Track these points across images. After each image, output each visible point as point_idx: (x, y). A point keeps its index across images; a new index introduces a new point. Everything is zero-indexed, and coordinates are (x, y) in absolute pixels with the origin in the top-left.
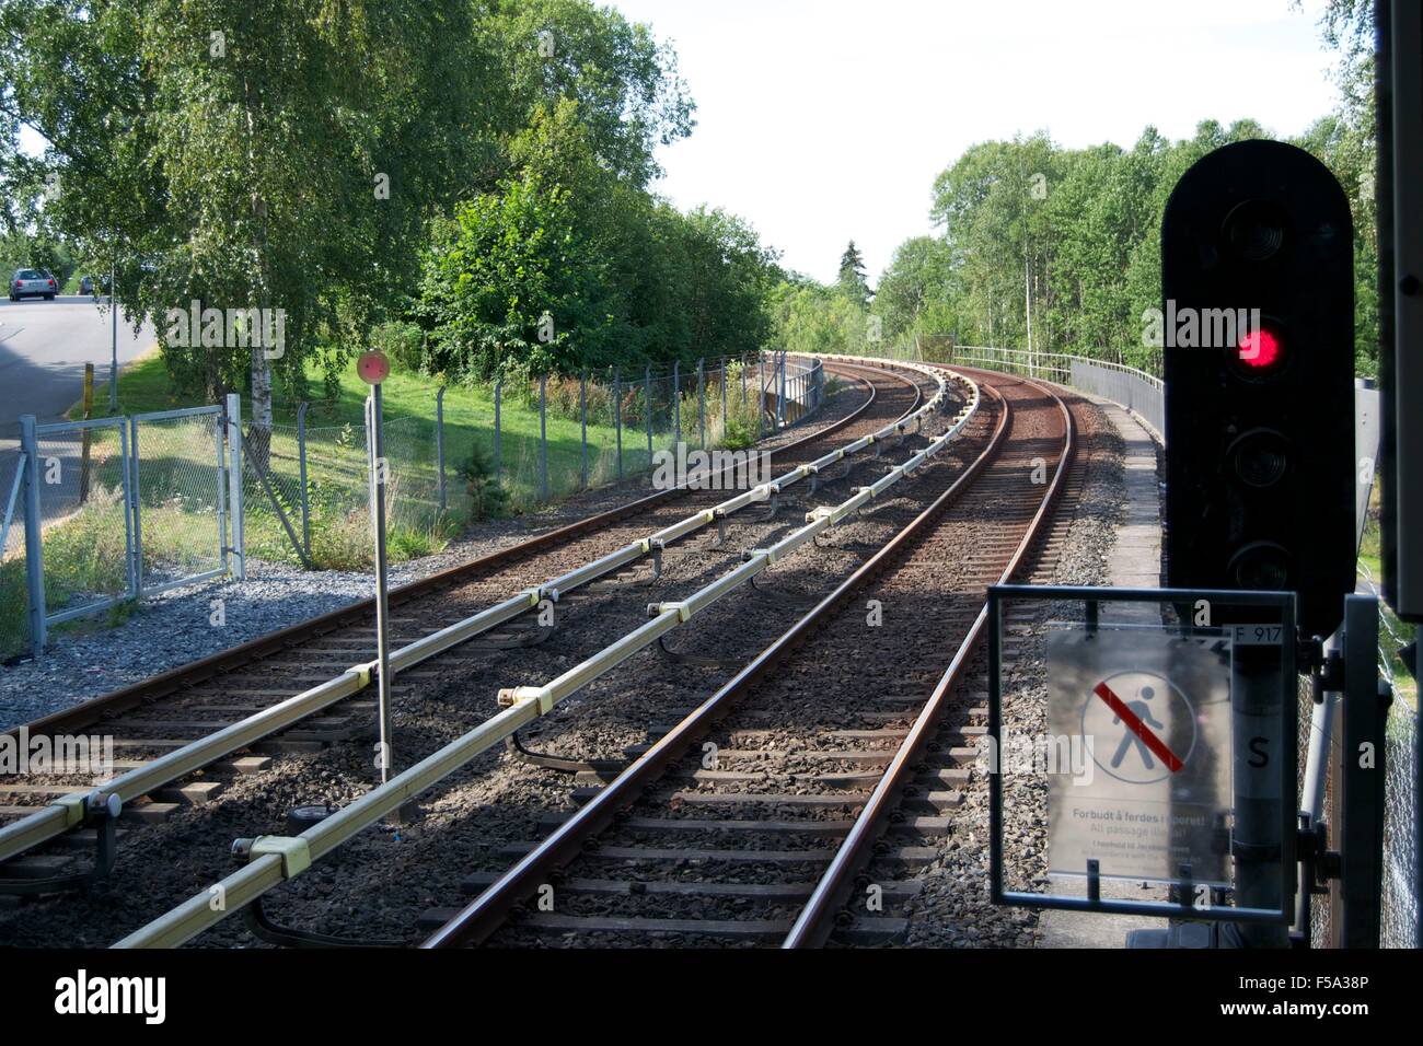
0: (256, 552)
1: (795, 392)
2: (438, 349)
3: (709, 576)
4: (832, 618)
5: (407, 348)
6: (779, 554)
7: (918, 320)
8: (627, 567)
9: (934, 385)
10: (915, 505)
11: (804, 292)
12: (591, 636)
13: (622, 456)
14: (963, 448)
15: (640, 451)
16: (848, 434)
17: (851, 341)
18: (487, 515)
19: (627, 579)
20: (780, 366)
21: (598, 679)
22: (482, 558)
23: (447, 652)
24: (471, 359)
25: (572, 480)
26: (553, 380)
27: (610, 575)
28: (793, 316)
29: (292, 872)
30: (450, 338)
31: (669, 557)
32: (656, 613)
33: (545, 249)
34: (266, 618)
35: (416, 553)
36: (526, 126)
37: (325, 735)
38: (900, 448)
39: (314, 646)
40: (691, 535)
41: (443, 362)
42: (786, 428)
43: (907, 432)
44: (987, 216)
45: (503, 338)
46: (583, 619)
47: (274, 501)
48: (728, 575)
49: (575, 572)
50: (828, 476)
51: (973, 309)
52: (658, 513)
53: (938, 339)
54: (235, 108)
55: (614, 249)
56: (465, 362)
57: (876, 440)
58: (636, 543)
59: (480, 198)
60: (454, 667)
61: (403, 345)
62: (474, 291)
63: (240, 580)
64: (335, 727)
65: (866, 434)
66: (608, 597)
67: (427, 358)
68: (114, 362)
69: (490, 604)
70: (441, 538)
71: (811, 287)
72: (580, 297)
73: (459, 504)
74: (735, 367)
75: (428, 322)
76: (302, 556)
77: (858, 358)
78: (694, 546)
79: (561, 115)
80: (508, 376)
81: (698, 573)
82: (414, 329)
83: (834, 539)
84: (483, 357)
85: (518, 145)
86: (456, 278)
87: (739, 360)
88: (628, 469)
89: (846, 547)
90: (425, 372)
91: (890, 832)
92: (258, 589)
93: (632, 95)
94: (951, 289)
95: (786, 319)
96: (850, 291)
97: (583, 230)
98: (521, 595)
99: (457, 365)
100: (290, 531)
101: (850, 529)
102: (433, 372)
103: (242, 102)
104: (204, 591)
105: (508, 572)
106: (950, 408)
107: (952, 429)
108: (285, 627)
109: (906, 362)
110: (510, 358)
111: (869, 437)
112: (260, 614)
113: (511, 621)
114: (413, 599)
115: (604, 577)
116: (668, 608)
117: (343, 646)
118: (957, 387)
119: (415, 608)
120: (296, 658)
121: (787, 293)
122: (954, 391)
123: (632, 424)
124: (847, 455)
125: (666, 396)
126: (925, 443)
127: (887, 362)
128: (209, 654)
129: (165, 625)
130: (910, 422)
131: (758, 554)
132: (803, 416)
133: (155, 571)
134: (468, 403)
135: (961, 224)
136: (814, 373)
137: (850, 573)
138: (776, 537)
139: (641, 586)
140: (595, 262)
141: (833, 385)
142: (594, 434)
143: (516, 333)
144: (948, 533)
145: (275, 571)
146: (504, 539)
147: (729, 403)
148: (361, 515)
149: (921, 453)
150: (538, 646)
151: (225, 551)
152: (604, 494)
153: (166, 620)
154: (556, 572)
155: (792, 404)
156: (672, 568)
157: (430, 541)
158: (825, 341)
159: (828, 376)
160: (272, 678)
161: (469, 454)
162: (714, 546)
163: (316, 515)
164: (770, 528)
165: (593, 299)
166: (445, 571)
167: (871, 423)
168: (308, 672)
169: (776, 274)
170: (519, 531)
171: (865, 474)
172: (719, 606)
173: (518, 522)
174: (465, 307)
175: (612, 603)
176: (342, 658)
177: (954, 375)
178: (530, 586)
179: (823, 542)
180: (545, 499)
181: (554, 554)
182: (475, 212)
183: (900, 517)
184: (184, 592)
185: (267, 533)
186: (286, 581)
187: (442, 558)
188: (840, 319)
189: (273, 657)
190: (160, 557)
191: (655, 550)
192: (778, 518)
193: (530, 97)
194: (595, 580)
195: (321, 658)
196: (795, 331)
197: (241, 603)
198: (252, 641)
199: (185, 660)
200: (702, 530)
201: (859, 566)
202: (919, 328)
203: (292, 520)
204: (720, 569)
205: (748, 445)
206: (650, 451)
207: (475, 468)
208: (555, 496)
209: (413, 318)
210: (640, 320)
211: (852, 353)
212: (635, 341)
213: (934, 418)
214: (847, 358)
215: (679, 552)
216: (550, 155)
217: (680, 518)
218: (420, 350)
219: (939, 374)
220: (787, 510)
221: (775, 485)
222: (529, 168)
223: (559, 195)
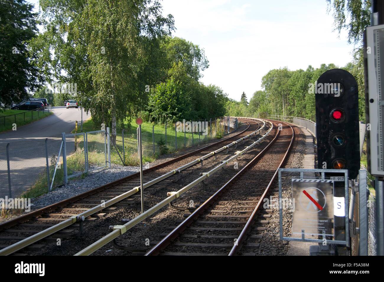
0: (113, 162)
1: (232, 125)
2: (152, 117)
3: (213, 167)
4: (241, 176)
5: (146, 117)
6: (229, 161)
7: (259, 109)
8: (195, 165)
9: (263, 123)
10: (259, 150)
11: (233, 103)
12: (187, 180)
13: (193, 140)
14: (269, 137)
15: (198, 139)
16: (244, 135)
17: (244, 114)
18: (164, 153)
19: (195, 167)
20: (228, 120)
21: (189, 190)
22: (163, 163)
23: (155, 184)
24: (160, 119)
25: (182, 145)
27: (191, 166)
28: (231, 108)
29: (122, 233)
30: (154, 114)
31: (204, 162)
32: (202, 175)
33: (177, 94)
34: (116, 177)
35: (148, 162)
36: (171, 67)
37: (129, 203)
38: (255, 138)
39: (126, 183)
40: (209, 158)
41: (154, 120)
42: (230, 133)
43: (257, 134)
44: (274, 85)
45: (167, 114)
46: (185, 176)
47: (117, 151)
48: (218, 166)
49: (184, 166)
50: (239, 144)
51: (271, 106)
52: (202, 153)
53: (263, 113)
54: (108, 65)
55: (192, 94)
56: (159, 120)
57: (250, 136)
58: (197, 159)
59: (161, 84)
60: (157, 187)
61: (145, 116)
62: (160, 104)
63: (110, 168)
64: (131, 201)
65: (248, 135)
66: (191, 171)
67: (151, 119)
68: (82, 120)
69: (165, 173)
70: (154, 159)
71: (235, 102)
72: (184, 105)
73: (158, 151)
74: (219, 120)
75: (150, 111)
76: (123, 163)
77: (246, 118)
78: (210, 160)
79: (179, 65)
80: (168, 123)
81: (211, 166)
82: (147, 112)
83: (241, 158)
84: (163, 118)
85: (170, 72)
86: (156, 101)
87: (219, 118)
88: (195, 143)
89: (244, 160)
90: (150, 122)
91: (255, 224)
92: (114, 170)
93: (195, 60)
94: (266, 102)
95: (229, 109)
96: (243, 103)
97: (185, 90)
98: (172, 171)
99: (157, 120)
100: (121, 157)
101: (245, 156)
102: (151, 122)
103: (109, 63)
104: (102, 171)
105: (169, 166)
106: (266, 129)
107: (267, 133)
108: (120, 179)
109: (256, 118)
110: (168, 119)
111: (249, 135)
112: (114, 176)
113: (170, 177)
114: (148, 172)
115: (190, 167)
116: (204, 174)
117: (132, 183)
118: (268, 124)
119: (148, 174)
120: (122, 185)
121: (229, 103)
122: (267, 125)
123: (196, 133)
124: (243, 139)
126: (261, 137)
127: (252, 118)
128: (103, 185)
129: (93, 178)
130: (257, 132)
131: (224, 162)
132: (233, 131)
133: (91, 166)
134: (159, 129)
135: (268, 88)
136: (236, 121)
137: (245, 166)
138: (228, 158)
139: (198, 169)
140: (187, 98)
141: (240, 124)
142: (187, 135)
143: (170, 113)
144: (267, 157)
145: (117, 166)
146: (167, 159)
147: (217, 128)
148: (136, 154)
149: (260, 139)
150: (176, 182)
151: (106, 162)
152: (190, 148)
153: (94, 177)
154: (179, 166)
155: (231, 128)
156: (205, 165)
157: (151, 159)
158: (238, 114)
159: (239, 122)
160: (117, 190)
161: (160, 140)
162: (214, 160)
163: (126, 154)
164: (227, 156)
165: (187, 106)
166: (155, 166)
167: (249, 132)
168: (125, 189)
169: (227, 99)
170: (171, 157)
171: (248, 143)
172: (216, 173)
173: (171, 155)
174: (158, 108)
175: (192, 173)
176: (132, 185)
177: (267, 121)
178: (174, 169)
179: (239, 159)
180: (177, 150)
181: (179, 162)
182: (160, 86)
183: (256, 153)
184: (97, 171)
185: (115, 158)
186: (120, 169)
187: (155, 163)
188: (241, 109)
189: (117, 185)
190: (92, 163)
191: (201, 161)
192: (229, 153)
193: (172, 61)
194: (188, 168)
195: (128, 185)
196: (231, 112)
197: (110, 173)
198: (112, 182)
199: (97, 186)
200: (211, 156)
201: (247, 164)
202: (259, 111)
203: (121, 155)
204: (216, 165)
205: (221, 137)
206: (200, 139)
207: (161, 143)
208: (179, 149)
209: (147, 110)
210: (197, 110)
211: (244, 116)
212: (196, 115)
213: (263, 131)
214: (243, 118)
215: (206, 161)
216: (177, 74)
217: (206, 154)
218: (149, 117)
219: (264, 121)
220: (231, 152)
221: (228, 146)
222: (172, 77)
223: (179, 83)
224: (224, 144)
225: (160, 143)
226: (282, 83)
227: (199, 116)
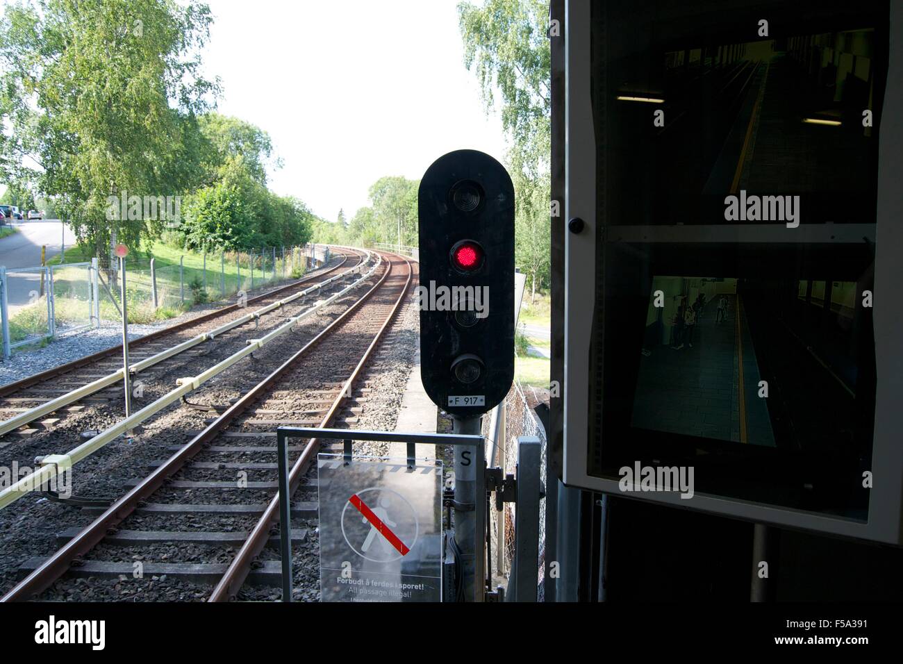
0: (104, 317)
1: (320, 257)
2: (191, 242)
3: (277, 326)
4: (319, 343)
5: (180, 241)
6: (301, 319)
7: (363, 235)
8: (247, 323)
9: (366, 256)
10: (355, 299)
11: (325, 224)
12: (227, 351)
13: (253, 280)
14: (374, 278)
15: (261, 278)
16: (335, 273)
17: (340, 240)
18: (200, 302)
19: (246, 327)
20: (313, 248)
21: (228, 368)
22: (195, 319)
23: (170, 358)
24: (204, 245)
25: (235, 289)
26: (232, 252)
27: (240, 326)
28: (321, 232)
30: (194, 238)
31: (264, 319)
32: (249, 344)
33: (230, 208)
34: (104, 344)
35: (170, 317)
36: (224, 163)
37: (109, 396)
38: (351, 279)
40: (273, 310)
41: (193, 246)
42: (318, 269)
43: (354, 273)
44: (386, 200)
45: (215, 238)
46: (226, 344)
47: (113, 298)
48: (283, 326)
49: (227, 325)
50: (326, 289)
51: (381, 231)
52: (263, 301)
53: (369, 241)
55: (256, 208)
56: (201, 246)
57: (344, 276)
58: (248, 315)
59: (207, 188)
60: (171, 364)
61: (178, 240)
62: (204, 221)
63: (97, 328)
64: (116, 392)
65: (341, 273)
66: (236, 335)
67: (187, 245)
68: (63, 245)
69: (191, 338)
70: (181, 311)
71: (328, 222)
72: (243, 224)
73: (189, 298)
74: (297, 249)
75: (188, 232)
77: (342, 246)
78: (273, 314)
79: (237, 161)
80: (216, 251)
81: (273, 325)
82: (182, 234)
83: (324, 312)
84: (208, 245)
85: (221, 171)
86: (198, 216)
87: (298, 246)
88: (256, 285)
89: (329, 315)
90: (186, 249)
92: (104, 332)
93: (262, 154)
94: (374, 224)
95: (319, 233)
96: (341, 224)
97: (244, 200)
98: (199, 336)
99: (197, 247)
100: (119, 309)
101: (331, 308)
102: (189, 249)
104: (82, 333)
105: (202, 325)
106: (371, 264)
107: (370, 271)
108: (110, 347)
109: (358, 248)
110: (217, 245)
111: (341, 275)
112: (102, 341)
113: (198, 345)
114: (163, 336)
115: (238, 327)
116: (254, 342)
118: (375, 257)
119: (163, 340)
120: (110, 361)
121: (319, 225)
122: (373, 258)
123: (260, 268)
124: (332, 281)
125: (272, 259)
126: (360, 277)
127: (352, 248)
128: (77, 359)
129: (62, 347)
130: (355, 269)
131: (293, 319)
132: (322, 266)
133: (64, 325)
134: (194, 260)
135: (377, 203)
136: (326, 251)
137: (328, 325)
138: (304, 311)
139: (250, 331)
140: (248, 213)
141: (332, 256)
142: (244, 272)
143: (219, 236)
144: (367, 309)
145: (113, 324)
146: (204, 311)
147: (294, 262)
148: (150, 302)
149: (358, 280)
150: (206, 356)
151: (92, 317)
153: (63, 345)
154: (220, 325)
155: (318, 261)
156: (261, 325)
157: (177, 312)
158: (331, 240)
159: (330, 252)
160: (97, 370)
161: (194, 280)
162: (280, 315)
163: (130, 303)
164: (302, 308)
165: (247, 225)
166: (179, 324)
167: (344, 269)
168: (111, 367)
169: (313, 217)
170: (212, 308)
171: (337, 287)
172: (278, 339)
173: (212, 304)
174: (201, 227)
175: (238, 338)
177: (373, 253)
178: (205, 332)
179: (321, 313)
180: (224, 297)
181: (221, 317)
182: (205, 193)
183: (349, 303)
184: (74, 333)
185: (109, 309)
186: (115, 329)
187: (182, 317)
188: (337, 233)
189: (100, 361)
190: (66, 319)
191: (256, 318)
192: (306, 303)
193: (225, 153)
194: (234, 328)
196: (322, 237)
197: (95, 338)
198: (96, 353)
199: (66, 362)
200: (277, 308)
201: (332, 322)
202: (363, 237)
203: (120, 305)
204: (281, 324)
205: (300, 276)
206: (264, 279)
207: (196, 285)
208: (227, 295)
209: (182, 230)
210: (264, 232)
211: (341, 245)
212: (262, 240)
213: (365, 268)
214: (339, 246)
215: (267, 317)
216: (233, 175)
217: (269, 303)
218: (184, 242)
219: (368, 252)
220: (309, 301)
221: (304, 292)
222: (225, 179)
223: (236, 188)
224: (302, 288)
225: (194, 285)
226: (397, 197)
227: (268, 243)
